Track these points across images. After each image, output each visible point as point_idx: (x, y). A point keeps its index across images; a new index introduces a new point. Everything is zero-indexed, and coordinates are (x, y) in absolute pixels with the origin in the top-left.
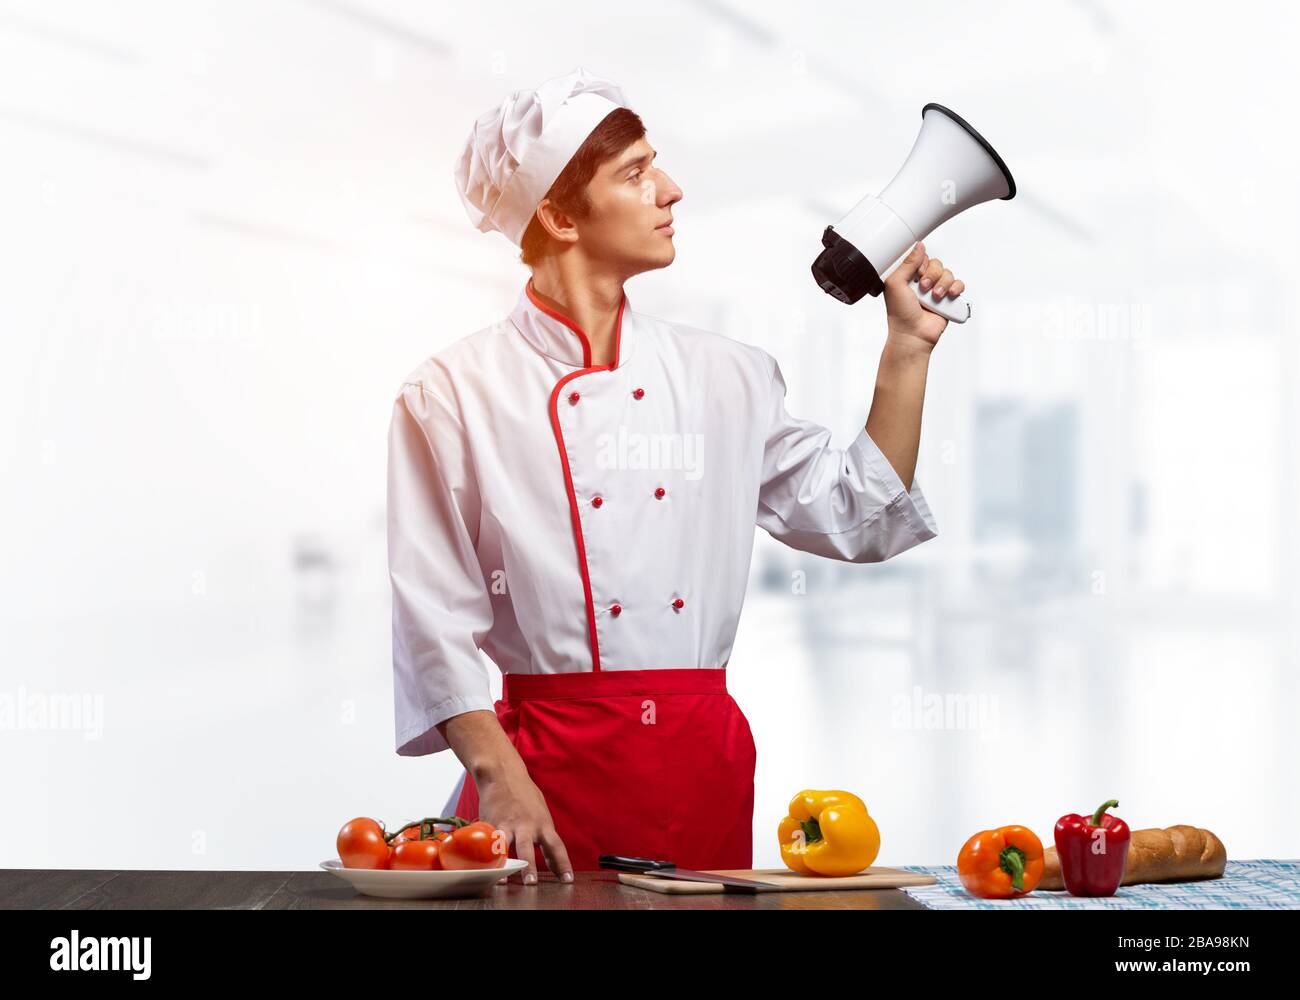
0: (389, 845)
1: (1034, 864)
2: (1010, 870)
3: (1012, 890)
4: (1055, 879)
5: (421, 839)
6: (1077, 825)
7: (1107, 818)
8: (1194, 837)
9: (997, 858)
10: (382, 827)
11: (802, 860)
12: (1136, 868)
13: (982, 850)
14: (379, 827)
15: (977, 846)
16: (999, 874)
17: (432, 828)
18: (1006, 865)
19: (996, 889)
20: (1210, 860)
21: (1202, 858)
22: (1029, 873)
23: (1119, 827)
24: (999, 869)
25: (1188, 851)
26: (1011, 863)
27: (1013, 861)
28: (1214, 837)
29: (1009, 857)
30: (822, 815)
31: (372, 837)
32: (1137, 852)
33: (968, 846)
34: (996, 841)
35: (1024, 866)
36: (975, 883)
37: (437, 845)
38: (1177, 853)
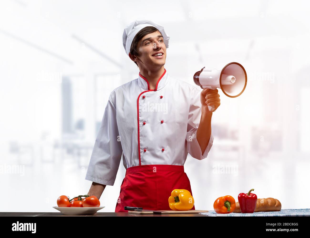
0: (70, 202)
1: (233, 205)
2: (227, 206)
3: (228, 211)
4: (238, 210)
5: (78, 200)
6: (244, 195)
7: (251, 194)
8: (273, 200)
9: (224, 203)
10: (68, 198)
11: (174, 206)
12: (259, 208)
13: (220, 201)
14: (67, 198)
15: (218, 201)
16: (224, 208)
17: (81, 198)
18: (226, 205)
19: (223, 211)
20: (277, 206)
21: (275, 206)
22: (231, 207)
23: (254, 196)
24: (224, 206)
25: (272, 204)
26: (227, 205)
27: (228, 204)
28: (278, 201)
29: (227, 203)
30: (179, 195)
31: (66, 200)
32: (259, 203)
33: (216, 201)
34: (223, 199)
35: (230, 206)
36: (218, 210)
37: (82, 202)
38: (269, 204)
